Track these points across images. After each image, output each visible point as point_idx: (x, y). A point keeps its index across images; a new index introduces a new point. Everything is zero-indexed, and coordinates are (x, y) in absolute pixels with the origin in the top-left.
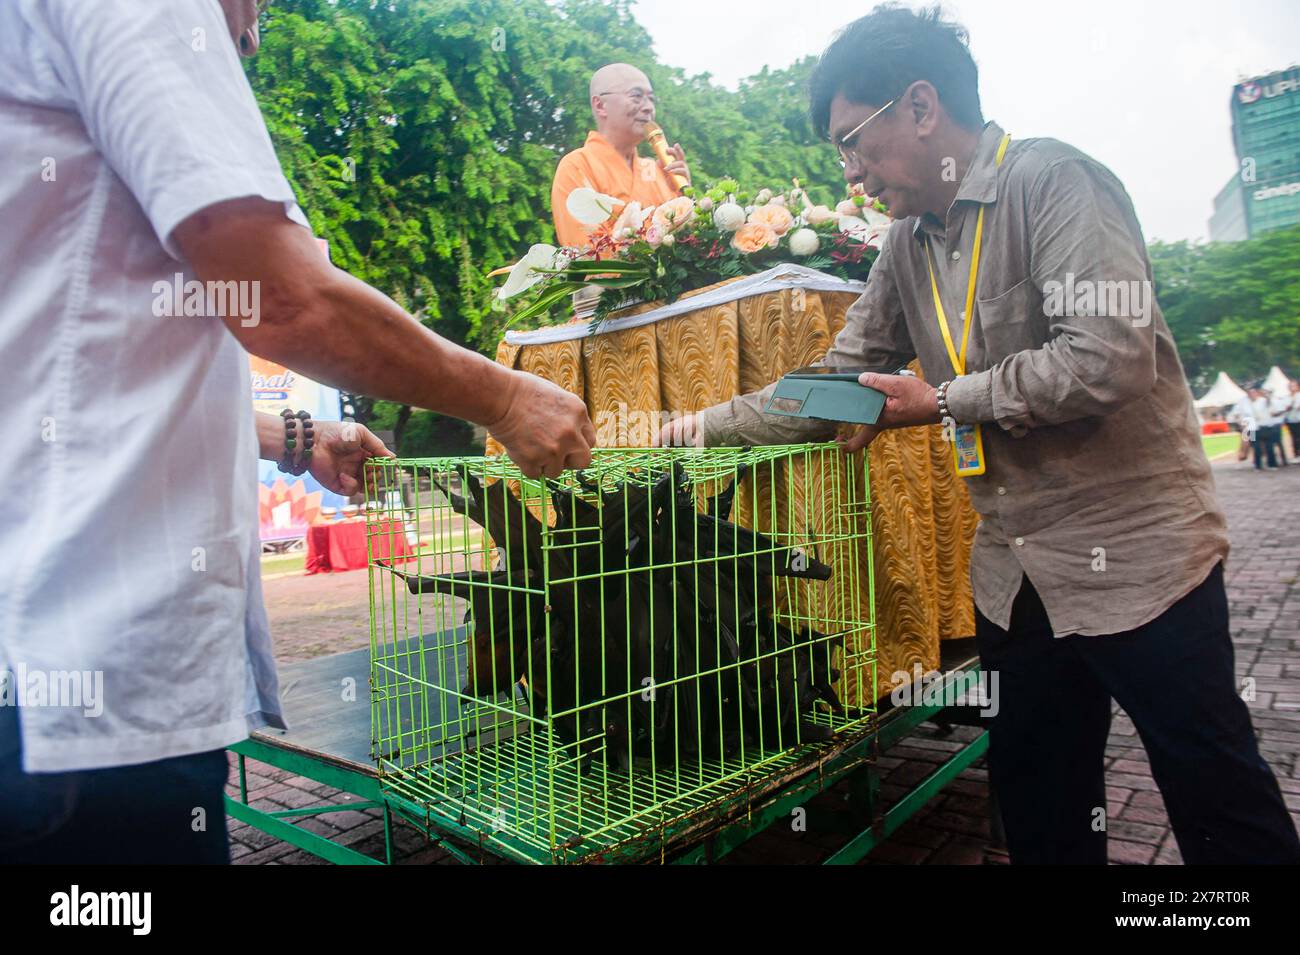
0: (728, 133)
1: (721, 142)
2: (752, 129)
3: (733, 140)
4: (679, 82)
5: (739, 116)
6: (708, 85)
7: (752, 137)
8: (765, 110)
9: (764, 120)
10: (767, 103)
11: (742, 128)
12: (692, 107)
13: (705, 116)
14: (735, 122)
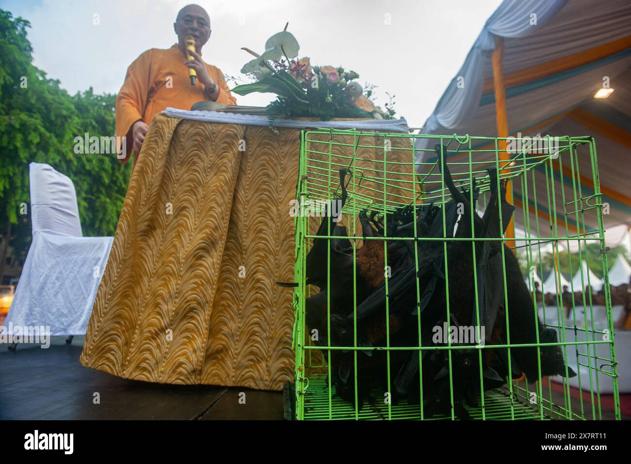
0: (65, 113)
1: (59, 116)
2: (78, 116)
3: (65, 118)
4: (41, 78)
5: (73, 107)
6: (58, 86)
7: (76, 120)
8: (88, 111)
9: (86, 116)
10: (90, 107)
11: (72, 113)
12: (47, 92)
13: (53, 100)
14: (70, 109)
